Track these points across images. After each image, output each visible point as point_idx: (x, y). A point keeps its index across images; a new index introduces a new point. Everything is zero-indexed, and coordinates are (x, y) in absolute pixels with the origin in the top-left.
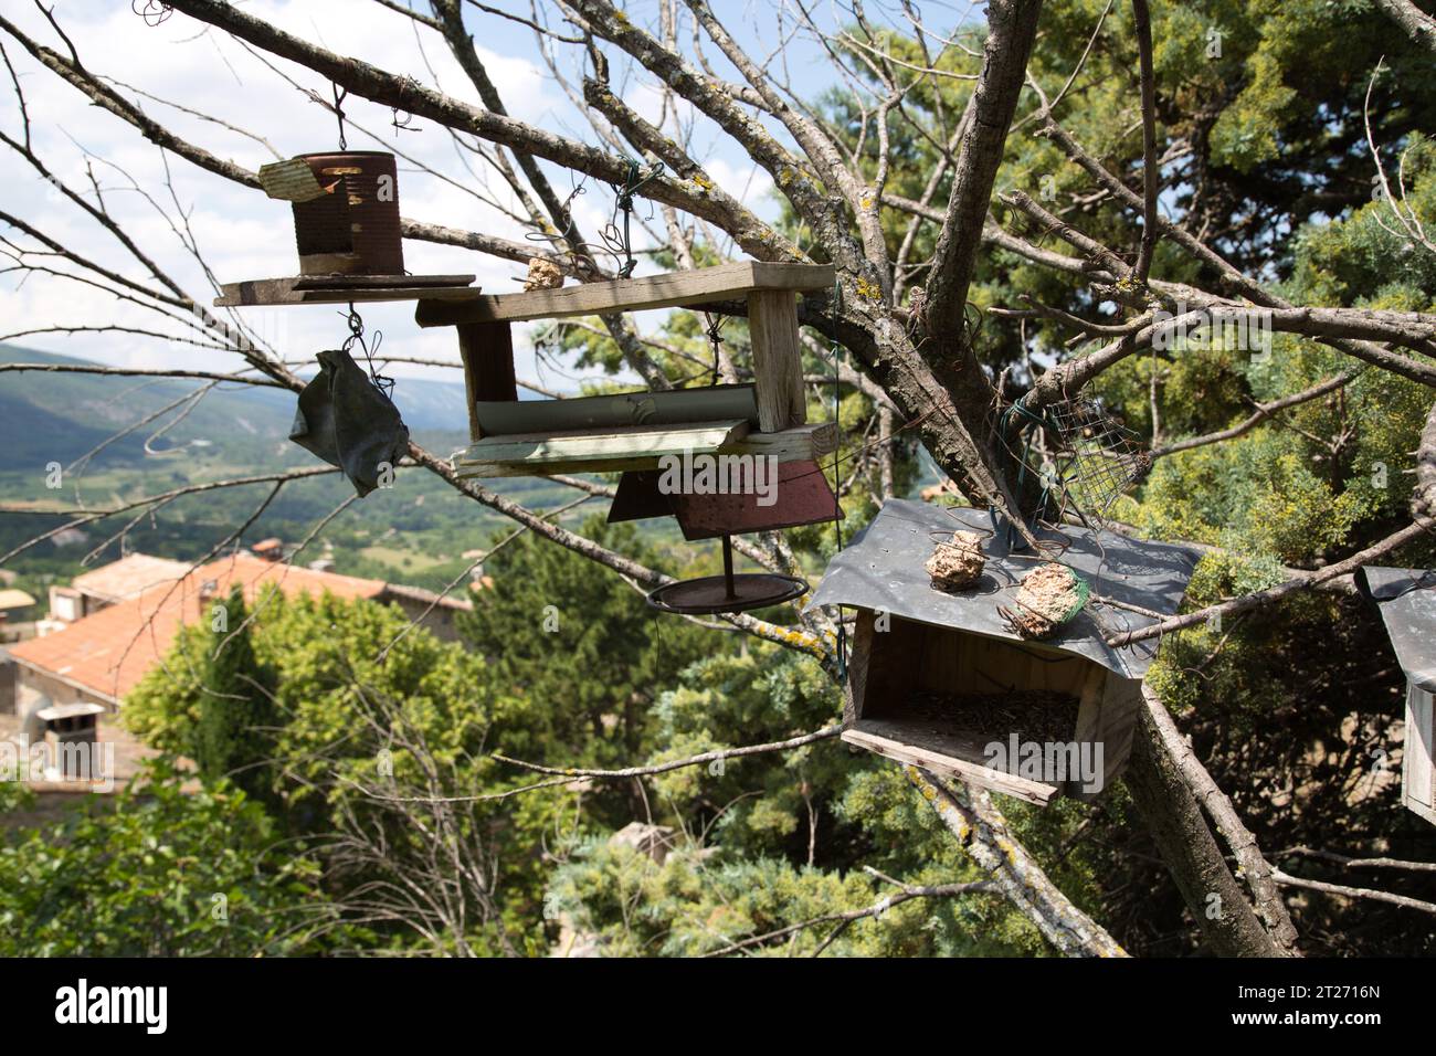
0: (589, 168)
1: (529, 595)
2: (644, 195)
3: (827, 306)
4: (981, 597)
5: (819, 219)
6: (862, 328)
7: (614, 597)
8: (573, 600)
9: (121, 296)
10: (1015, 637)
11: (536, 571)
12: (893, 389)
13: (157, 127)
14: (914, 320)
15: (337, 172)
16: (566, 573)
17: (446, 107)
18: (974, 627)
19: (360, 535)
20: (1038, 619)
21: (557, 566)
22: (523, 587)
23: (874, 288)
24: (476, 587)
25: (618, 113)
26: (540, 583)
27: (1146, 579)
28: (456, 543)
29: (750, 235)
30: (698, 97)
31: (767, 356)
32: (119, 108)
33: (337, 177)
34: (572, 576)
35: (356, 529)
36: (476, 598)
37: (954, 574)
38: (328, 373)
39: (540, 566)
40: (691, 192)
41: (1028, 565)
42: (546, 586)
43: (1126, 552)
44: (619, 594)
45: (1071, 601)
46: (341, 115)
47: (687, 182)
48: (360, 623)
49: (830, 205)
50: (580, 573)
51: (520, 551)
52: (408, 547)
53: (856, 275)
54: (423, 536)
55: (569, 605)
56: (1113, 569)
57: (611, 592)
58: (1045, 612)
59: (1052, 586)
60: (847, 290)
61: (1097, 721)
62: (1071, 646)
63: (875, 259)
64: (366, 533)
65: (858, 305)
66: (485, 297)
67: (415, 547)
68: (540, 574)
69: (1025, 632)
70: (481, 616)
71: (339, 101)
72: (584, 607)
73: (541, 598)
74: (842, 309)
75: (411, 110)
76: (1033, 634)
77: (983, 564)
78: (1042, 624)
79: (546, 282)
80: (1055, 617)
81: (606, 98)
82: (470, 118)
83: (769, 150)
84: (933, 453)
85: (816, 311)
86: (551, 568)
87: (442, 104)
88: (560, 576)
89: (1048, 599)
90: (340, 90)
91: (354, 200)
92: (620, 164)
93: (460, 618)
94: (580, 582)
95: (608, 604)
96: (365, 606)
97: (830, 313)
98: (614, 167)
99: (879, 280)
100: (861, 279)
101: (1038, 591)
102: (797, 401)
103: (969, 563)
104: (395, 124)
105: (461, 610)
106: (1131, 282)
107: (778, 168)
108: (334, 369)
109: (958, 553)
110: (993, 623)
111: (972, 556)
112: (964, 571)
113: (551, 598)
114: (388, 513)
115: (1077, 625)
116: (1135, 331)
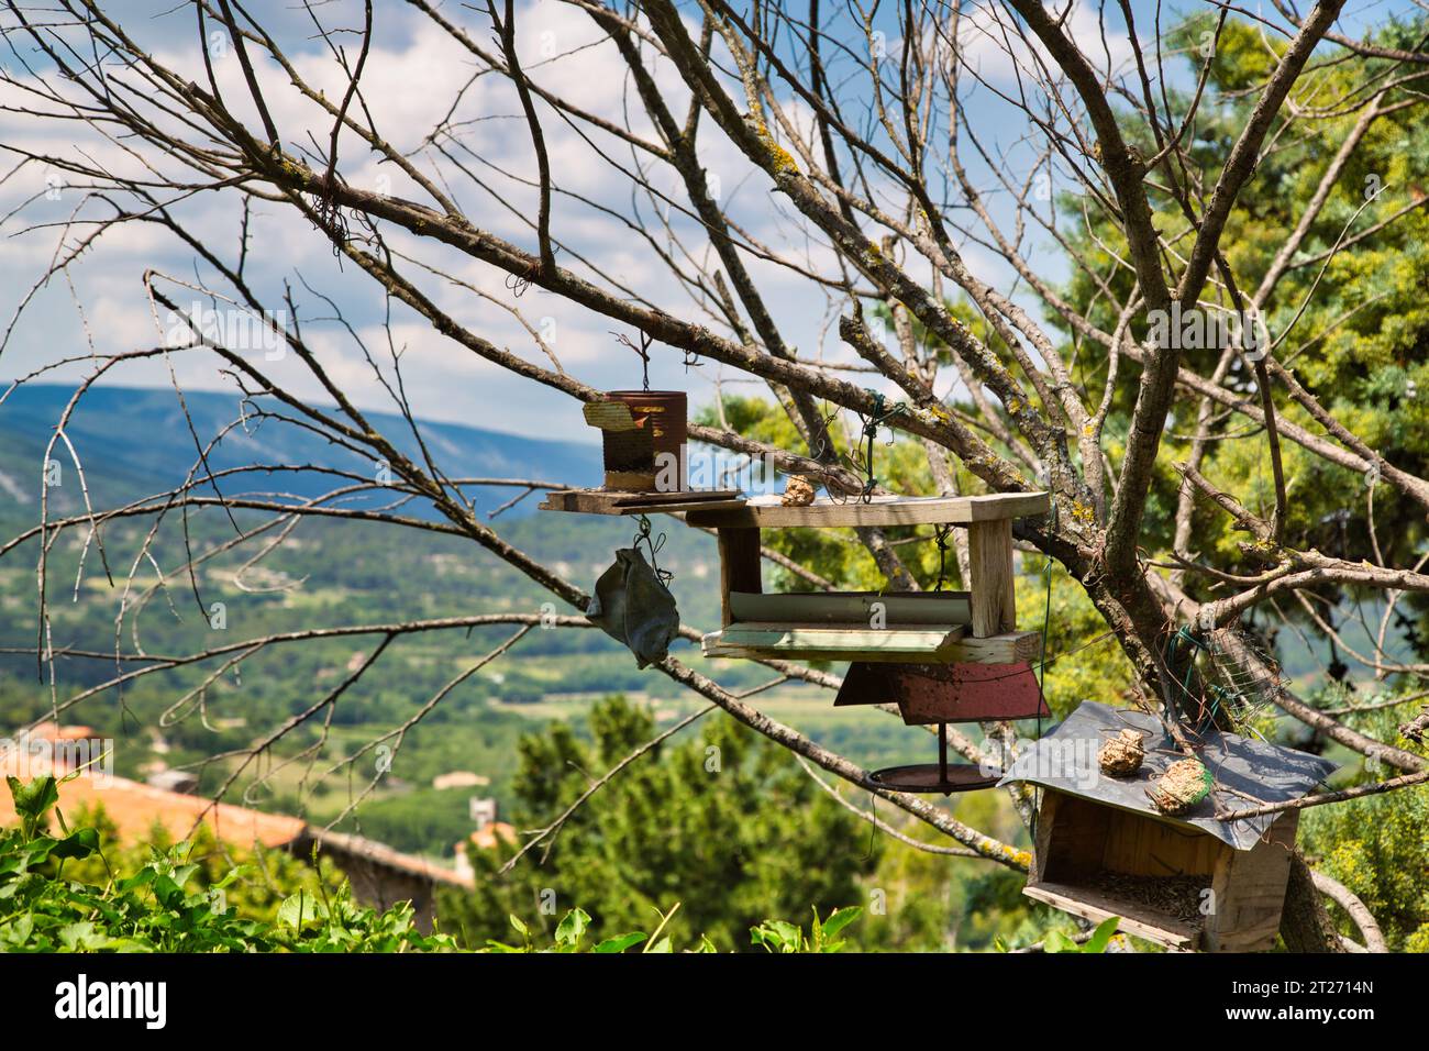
0: (841, 400)
1: (587, 864)
2: (887, 424)
3: (1043, 525)
4: (1139, 783)
5: (1041, 446)
6: (1074, 546)
7: (755, 878)
8: (672, 879)
9: (333, 440)
10: (1156, 813)
11: (604, 816)
12: (1101, 602)
13: (449, 320)
14: (1097, 559)
15: (646, 410)
16: (664, 824)
17: (728, 351)
18: (1126, 804)
19: (225, 725)
20: (1172, 799)
21: (647, 809)
22: (577, 847)
23: (1088, 511)
24: (485, 840)
25: (868, 349)
26: (610, 840)
27: (1278, 780)
28: (420, 754)
29: (978, 459)
30: (939, 329)
31: (982, 574)
32: (414, 299)
33: (646, 414)
34: (675, 830)
35: (219, 714)
36: (481, 863)
37: (1117, 763)
38: (624, 566)
39: (613, 807)
40: (928, 421)
41: (1174, 758)
42: (622, 846)
43: (1272, 759)
44: (763, 871)
45: (1199, 788)
46: (646, 359)
47: (925, 412)
48: (259, 895)
49: (1053, 433)
50: (692, 825)
51: (574, 776)
52: (323, 756)
53: (1072, 498)
54: (355, 736)
55: (666, 888)
56: (1255, 771)
57: (748, 868)
58: (1179, 794)
59: (1186, 776)
60: (1063, 511)
61: (1226, 890)
62: (1196, 822)
63: (1092, 483)
64: (240, 722)
65: (1072, 526)
66: (749, 507)
67: (340, 758)
68: (612, 823)
69: (1162, 810)
70: (491, 900)
71: (645, 347)
72: (693, 893)
73: (611, 872)
74: (1057, 529)
75: (699, 352)
76: (1167, 810)
77: (1142, 757)
78: (1174, 803)
79: (801, 499)
80: (1186, 799)
81: (859, 336)
82: (746, 359)
83: (1000, 380)
84: (1134, 661)
85: (1034, 529)
86: (634, 811)
87: (725, 349)
88: (652, 829)
89: (1182, 785)
90: (645, 335)
91: (657, 433)
92: (868, 398)
93: (447, 900)
94: (688, 843)
95: (741, 890)
96: (273, 863)
97: (1046, 532)
98: (863, 400)
99: (1094, 504)
100: (1077, 502)
101: (1175, 778)
102: (1007, 611)
103: (1130, 755)
104: (686, 363)
105: (445, 884)
106: (1268, 543)
107: (1008, 397)
108: (629, 564)
109: (1121, 747)
110: (1143, 803)
111: (1132, 750)
112: (1125, 761)
113: (630, 871)
114: (288, 685)
115: (1202, 807)
116: (1266, 583)
